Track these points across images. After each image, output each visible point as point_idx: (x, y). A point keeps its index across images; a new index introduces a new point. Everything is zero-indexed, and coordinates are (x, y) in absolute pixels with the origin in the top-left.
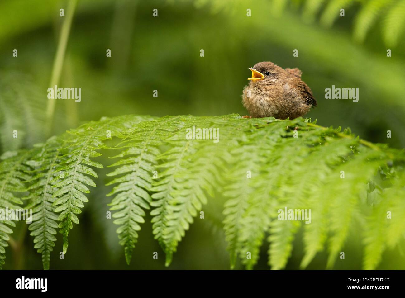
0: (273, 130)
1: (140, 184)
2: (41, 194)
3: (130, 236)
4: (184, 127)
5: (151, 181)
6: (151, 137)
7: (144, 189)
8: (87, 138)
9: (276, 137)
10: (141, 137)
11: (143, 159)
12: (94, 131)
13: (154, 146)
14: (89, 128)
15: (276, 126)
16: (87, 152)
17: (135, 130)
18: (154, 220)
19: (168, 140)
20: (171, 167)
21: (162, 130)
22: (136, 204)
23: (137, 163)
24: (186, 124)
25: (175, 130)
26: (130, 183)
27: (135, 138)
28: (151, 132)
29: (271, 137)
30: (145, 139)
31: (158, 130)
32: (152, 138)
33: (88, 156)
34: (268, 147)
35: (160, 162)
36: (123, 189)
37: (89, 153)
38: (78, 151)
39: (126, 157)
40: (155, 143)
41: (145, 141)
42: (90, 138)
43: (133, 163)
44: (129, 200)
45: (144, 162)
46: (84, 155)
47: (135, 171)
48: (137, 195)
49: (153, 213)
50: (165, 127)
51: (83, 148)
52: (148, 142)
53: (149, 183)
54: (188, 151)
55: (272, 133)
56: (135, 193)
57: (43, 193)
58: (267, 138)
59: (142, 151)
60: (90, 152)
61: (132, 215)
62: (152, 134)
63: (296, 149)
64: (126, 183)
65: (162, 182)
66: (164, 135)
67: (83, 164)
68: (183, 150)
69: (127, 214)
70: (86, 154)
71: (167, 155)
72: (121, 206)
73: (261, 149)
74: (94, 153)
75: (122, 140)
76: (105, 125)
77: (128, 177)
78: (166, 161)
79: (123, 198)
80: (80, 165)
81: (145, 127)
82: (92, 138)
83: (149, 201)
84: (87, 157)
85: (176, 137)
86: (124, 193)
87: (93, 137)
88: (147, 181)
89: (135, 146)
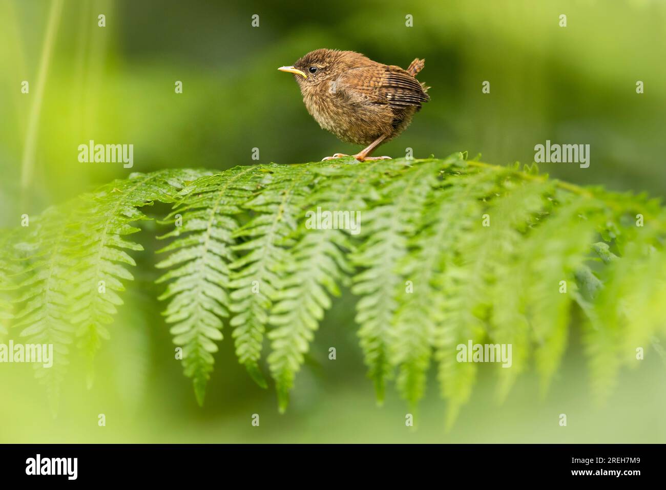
0: (417, 179)
1: (210, 277)
2: (42, 293)
3: (202, 361)
4: (270, 182)
5: (228, 272)
6: (220, 201)
7: (218, 285)
8: (113, 205)
9: (425, 189)
10: (204, 203)
11: (211, 238)
12: (123, 194)
13: (227, 215)
14: (114, 190)
15: (421, 171)
16: (115, 228)
17: (193, 191)
18: (236, 333)
19: (249, 205)
20: (259, 248)
21: (235, 189)
22: (207, 310)
23: (203, 244)
24: (273, 178)
25: (257, 188)
26: (195, 276)
27: (195, 203)
28: (219, 193)
29: (417, 190)
30: (211, 205)
31: (231, 189)
32: (222, 202)
33: (118, 232)
34: (414, 206)
35: (240, 240)
36: (186, 286)
37: (119, 228)
38: (101, 227)
39: (184, 235)
40: (229, 211)
41: (212, 208)
42: (118, 204)
43: (196, 245)
44: (195, 303)
45: (214, 242)
46: (111, 231)
47: (201, 258)
48: (207, 296)
49: (234, 322)
50: (240, 184)
51: (108, 221)
52: (217, 209)
53: (225, 275)
54: (284, 220)
55: (417, 183)
56: (203, 293)
57: (44, 291)
58: (411, 192)
59: (209, 224)
60: (121, 227)
61: (202, 327)
62: (220, 195)
63: (460, 206)
64: (188, 278)
65: (245, 272)
66: (241, 197)
67: (110, 247)
68: (274, 219)
69: (193, 327)
70: (114, 229)
71: (249, 229)
72: (183, 315)
73: (404, 210)
74: (127, 228)
75: (173, 208)
76: (139, 184)
77: (190, 268)
78: (249, 238)
79: (185, 302)
80: (105, 247)
81: (208, 186)
82: (120, 205)
83: (226, 304)
84: (116, 234)
85: (261, 199)
86: (186, 294)
87: (123, 203)
88: (220, 272)
89: (197, 216)
